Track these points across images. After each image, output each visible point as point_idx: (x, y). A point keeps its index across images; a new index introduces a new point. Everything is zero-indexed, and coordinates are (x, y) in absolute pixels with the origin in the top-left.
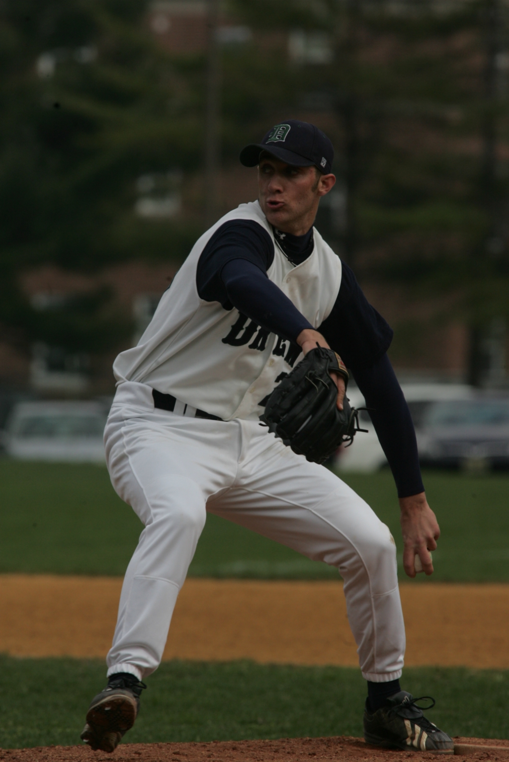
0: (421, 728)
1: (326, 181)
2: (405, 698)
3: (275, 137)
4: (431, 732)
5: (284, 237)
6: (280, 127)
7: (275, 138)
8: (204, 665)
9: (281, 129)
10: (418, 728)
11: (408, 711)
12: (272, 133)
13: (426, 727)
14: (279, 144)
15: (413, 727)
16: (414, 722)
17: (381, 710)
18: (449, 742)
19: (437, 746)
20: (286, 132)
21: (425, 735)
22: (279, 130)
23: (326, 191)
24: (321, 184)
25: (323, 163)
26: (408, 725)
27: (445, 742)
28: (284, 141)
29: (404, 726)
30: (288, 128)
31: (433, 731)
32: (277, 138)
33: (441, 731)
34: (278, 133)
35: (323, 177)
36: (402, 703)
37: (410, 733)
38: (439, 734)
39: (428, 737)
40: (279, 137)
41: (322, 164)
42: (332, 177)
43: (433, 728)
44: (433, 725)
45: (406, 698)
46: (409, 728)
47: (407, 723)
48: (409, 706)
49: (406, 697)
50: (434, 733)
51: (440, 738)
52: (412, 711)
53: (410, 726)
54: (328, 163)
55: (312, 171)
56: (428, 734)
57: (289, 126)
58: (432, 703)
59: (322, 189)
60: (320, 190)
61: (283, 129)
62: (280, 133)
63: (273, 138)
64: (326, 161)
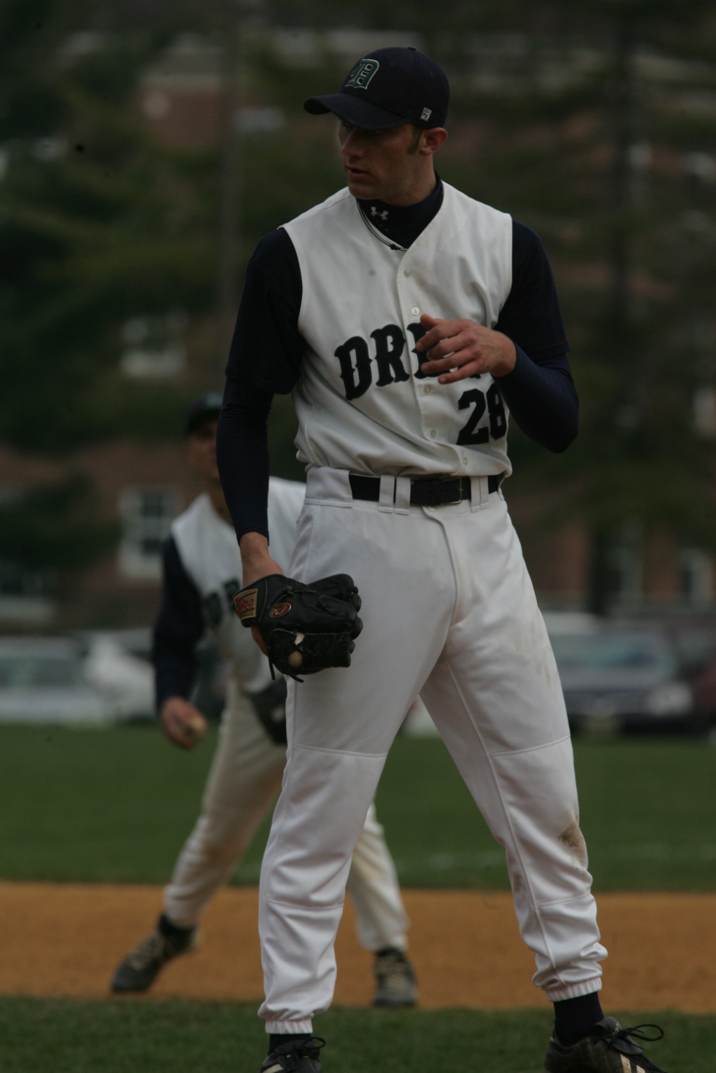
1: (432, 137)
3: (356, 80)
5: (387, 216)
6: (366, 63)
7: (355, 82)
8: (215, 1006)
9: (366, 68)
11: (624, 1042)
12: (354, 71)
14: (359, 93)
15: (633, 1069)
16: (634, 1060)
17: (588, 1040)
20: (371, 73)
22: (363, 69)
24: (423, 141)
25: (427, 114)
26: (627, 1065)
28: (366, 88)
29: (621, 1065)
30: (374, 64)
32: (358, 81)
34: (362, 74)
35: (425, 132)
36: (614, 1031)
40: (361, 81)
41: (423, 117)
42: (442, 132)
46: (627, 1069)
47: (625, 1061)
48: (623, 1035)
52: (629, 1044)
53: (629, 1067)
54: (433, 115)
55: (406, 129)
57: (378, 62)
58: (660, 1034)
59: (425, 147)
60: (423, 149)
61: (369, 67)
62: (364, 73)
63: (353, 80)
64: (430, 111)
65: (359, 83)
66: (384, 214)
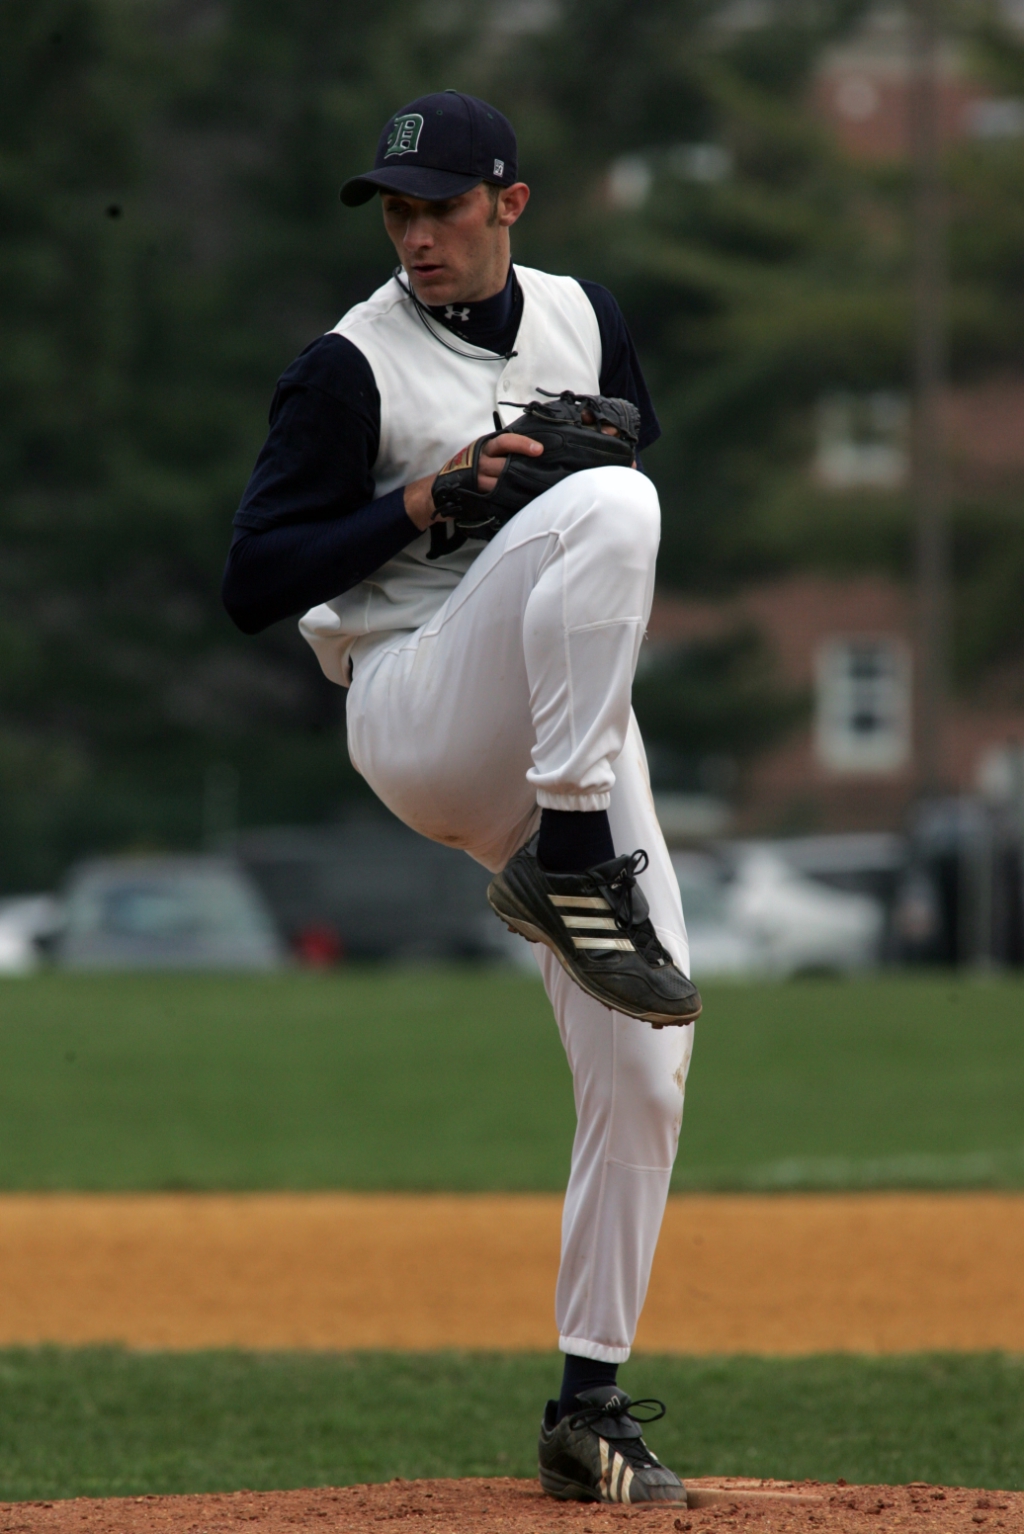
0: (625, 1460)
1: (512, 197)
2: (612, 1399)
3: (399, 144)
4: (642, 1467)
5: (468, 315)
6: (404, 121)
7: (398, 147)
9: (406, 127)
10: (619, 1459)
11: (612, 1422)
12: (391, 136)
13: (636, 1456)
14: (408, 160)
15: (611, 1457)
16: (616, 1445)
18: (675, 1486)
19: (648, 1492)
20: (416, 130)
21: (629, 1474)
22: (403, 129)
23: (515, 214)
24: (502, 206)
25: (499, 168)
26: (605, 1452)
27: (665, 1486)
28: (416, 151)
29: (599, 1452)
30: (417, 120)
31: (647, 1466)
32: (402, 146)
33: (663, 1466)
34: (403, 136)
35: (503, 193)
36: (604, 1406)
37: (605, 1466)
38: (657, 1471)
39: (635, 1476)
40: (405, 144)
41: (496, 172)
42: (523, 188)
43: (650, 1460)
44: (652, 1455)
45: (615, 1400)
46: (604, 1458)
47: (604, 1446)
48: (618, 1412)
49: (615, 1397)
50: (647, 1469)
51: (657, 1477)
52: (619, 1425)
53: (607, 1455)
54: (509, 166)
55: (479, 194)
56: (635, 1472)
57: (420, 116)
59: (506, 214)
60: (503, 217)
61: (410, 124)
62: (406, 134)
63: (394, 147)
64: (502, 163)
65: (405, 148)
66: (464, 315)
